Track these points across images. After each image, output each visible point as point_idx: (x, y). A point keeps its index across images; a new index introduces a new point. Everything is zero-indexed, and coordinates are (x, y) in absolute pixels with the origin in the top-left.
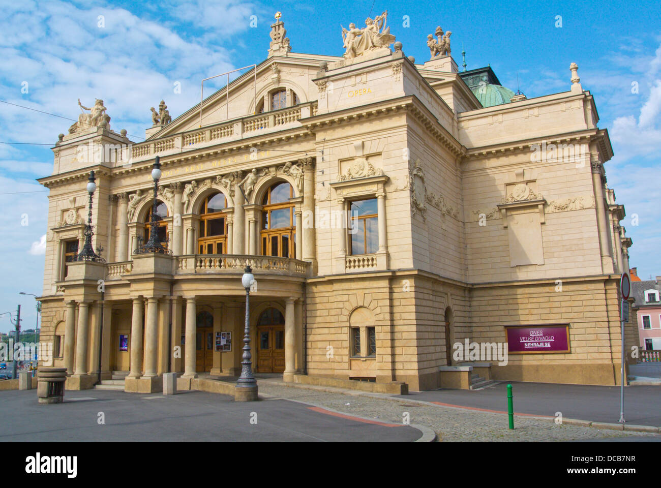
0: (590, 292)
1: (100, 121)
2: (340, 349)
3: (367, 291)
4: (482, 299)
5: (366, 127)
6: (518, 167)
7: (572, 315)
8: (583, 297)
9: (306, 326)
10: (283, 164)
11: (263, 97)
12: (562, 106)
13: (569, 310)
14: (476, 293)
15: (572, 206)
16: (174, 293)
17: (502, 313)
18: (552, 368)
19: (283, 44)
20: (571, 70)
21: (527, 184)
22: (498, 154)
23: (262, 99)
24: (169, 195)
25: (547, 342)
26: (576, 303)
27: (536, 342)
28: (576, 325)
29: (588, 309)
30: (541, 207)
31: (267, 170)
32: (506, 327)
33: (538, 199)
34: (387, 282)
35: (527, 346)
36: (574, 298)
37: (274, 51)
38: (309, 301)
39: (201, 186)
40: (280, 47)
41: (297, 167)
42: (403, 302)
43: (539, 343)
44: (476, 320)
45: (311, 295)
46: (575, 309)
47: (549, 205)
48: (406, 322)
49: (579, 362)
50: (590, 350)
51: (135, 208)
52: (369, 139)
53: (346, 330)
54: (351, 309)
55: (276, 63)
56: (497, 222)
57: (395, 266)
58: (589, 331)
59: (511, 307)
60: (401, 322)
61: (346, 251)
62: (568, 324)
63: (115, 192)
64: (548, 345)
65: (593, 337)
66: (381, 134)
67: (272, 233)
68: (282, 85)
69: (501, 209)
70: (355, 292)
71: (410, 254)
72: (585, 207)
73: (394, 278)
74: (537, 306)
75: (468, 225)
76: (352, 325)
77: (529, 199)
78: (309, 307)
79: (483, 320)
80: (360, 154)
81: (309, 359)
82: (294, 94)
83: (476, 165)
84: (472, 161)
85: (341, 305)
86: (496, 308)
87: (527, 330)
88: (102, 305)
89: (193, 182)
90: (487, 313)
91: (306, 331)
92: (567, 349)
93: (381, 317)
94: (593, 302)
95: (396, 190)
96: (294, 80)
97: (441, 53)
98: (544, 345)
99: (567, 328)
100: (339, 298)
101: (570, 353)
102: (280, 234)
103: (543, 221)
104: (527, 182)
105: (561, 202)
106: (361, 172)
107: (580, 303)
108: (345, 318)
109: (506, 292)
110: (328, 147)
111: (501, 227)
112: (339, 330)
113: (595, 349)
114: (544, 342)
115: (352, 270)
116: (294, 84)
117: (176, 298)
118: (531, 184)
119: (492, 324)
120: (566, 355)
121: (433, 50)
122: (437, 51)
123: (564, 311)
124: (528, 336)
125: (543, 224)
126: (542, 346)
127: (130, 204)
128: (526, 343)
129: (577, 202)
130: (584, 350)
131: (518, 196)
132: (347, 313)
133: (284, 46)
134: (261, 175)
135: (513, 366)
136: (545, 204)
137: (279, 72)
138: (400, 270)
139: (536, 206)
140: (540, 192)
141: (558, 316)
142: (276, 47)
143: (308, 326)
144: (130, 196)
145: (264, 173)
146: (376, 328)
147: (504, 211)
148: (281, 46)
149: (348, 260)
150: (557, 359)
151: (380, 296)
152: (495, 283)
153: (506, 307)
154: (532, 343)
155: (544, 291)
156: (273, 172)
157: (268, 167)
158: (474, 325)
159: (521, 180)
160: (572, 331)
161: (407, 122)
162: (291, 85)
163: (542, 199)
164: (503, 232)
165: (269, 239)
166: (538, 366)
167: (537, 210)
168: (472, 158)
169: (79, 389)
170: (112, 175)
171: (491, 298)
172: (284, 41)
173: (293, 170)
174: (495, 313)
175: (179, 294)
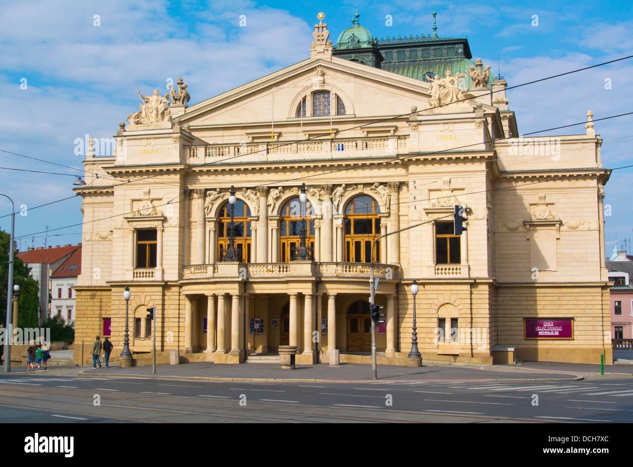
0: (591, 294)
1: (167, 115)
2: (430, 334)
3: (453, 292)
4: (507, 295)
5: (453, 167)
6: (542, 191)
7: (576, 311)
8: (585, 298)
9: (398, 316)
10: (372, 184)
11: (306, 96)
12: (579, 146)
13: (574, 307)
14: (501, 291)
15: (581, 227)
16: (319, 291)
17: (522, 307)
18: (559, 351)
19: (327, 46)
20: (588, 116)
21: (547, 206)
22: (526, 179)
23: (304, 100)
24: (252, 196)
25: (556, 331)
26: (580, 303)
27: (548, 331)
28: (578, 319)
29: (588, 307)
30: (557, 226)
31: (355, 187)
32: (524, 318)
33: (555, 220)
34: (469, 286)
35: (541, 333)
36: (579, 298)
37: (318, 53)
38: (401, 297)
39: (287, 192)
40: (324, 50)
41: (384, 188)
42: (479, 301)
43: (550, 331)
44: (501, 312)
45: (403, 293)
46: (579, 307)
47: (563, 225)
48: (481, 316)
49: (579, 347)
50: (588, 338)
51: (213, 204)
52: (455, 177)
53: (436, 320)
54: (439, 305)
55: (321, 66)
56: (521, 234)
57: (474, 275)
58: (587, 323)
59: (529, 303)
60: (478, 316)
61: (434, 261)
62: (573, 318)
63: (190, 187)
64: (557, 333)
65: (591, 328)
66: (464, 174)
67: (355, 238)
68: (326, 88)
69: (526, 225)
70: (443, 292)
71: (486, 267)
72: (591, 229)
73: (474, 284)
74: (549, 303)
75: (497, 235)
76: (439, 317)
77: (548, 218)
78: (401, 302)
79: (506, 312)
80: (447, 187)
81: (402, 340)
82: (338, 98)
83: (506, 185)
84: (504, 181)
85: (431, 302)
86: (517, 303)
87: (541, 321)
88: (245, 297)
89: (280, 188)
90: (510, 307)
91: (398, 320)
92: (570, 336)
93: (463, 311)
94: (593, 302)
95: (476, 219)
96: (339, 85)
97: (482, 85)
98: (554, 333)
99: (572, 321)
100: (430, 296)
101: (573, 340)
102: (363, 240)
103: (558, 237)
104: (547, 204)
105: (573, 223)
106: (449, 202)
107: (583, 302)
108: (435, 312)
109: (526, 291)
110: (420, 178)
111: (524, 239)
112: (430, 320)
113: (592, 338)
114: (554, 331)
115: (440, 276)
116: (340, 89)
117: (321, 294)
118: (550, 206)
119: (514, 316)
120: (570, 341)
121: (475, 80)
122: (478, 84)
123: (570, 308)
124: (542, 326)
125: (558, 239)
126: (552, 333)
127: (208, 199)
128: (540, 331)
129: (586, 224)
130: (583, 338)
131: (540, 215)
132: (436, 308)
133: (328, 49)
134: (348, 189)
135: (529, 349)
136: (561, 224)
137: (323, 74)
138: (479, 279)
139: (554, 225)
140: (557, 214)
141: (566, 311)
142: (320, 49)
143: (400, 316)
144: (208, 192)
145: (351, 189)
146: (459, 319)
147: (528, 226)
148: (326, 49)
149: (437, 268)
150: (563, 344)
151: (463, 296)
152: (519, 283)
153: (525, 303)
154: (544, 331)
155: (556, 292)
156: (360, 190)
157: (356, 185)
158: (499, 316)
159: (542, 202)
160: (575, 323)
161: (486, 168)
162: (336, 90)
163: (559, 220)
164: (526, 243)
165: (353, 243)
166: (548, 349)
167: (554, 228)
168: (503, 180)
169: (238, 363)
170: (190, 171)
171: (514, 295)
172: (327, 44)
173: (381, 189)
174: (516, 307)
175: (324, 291)
